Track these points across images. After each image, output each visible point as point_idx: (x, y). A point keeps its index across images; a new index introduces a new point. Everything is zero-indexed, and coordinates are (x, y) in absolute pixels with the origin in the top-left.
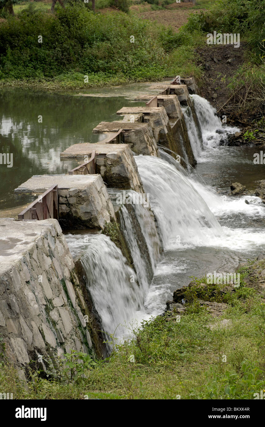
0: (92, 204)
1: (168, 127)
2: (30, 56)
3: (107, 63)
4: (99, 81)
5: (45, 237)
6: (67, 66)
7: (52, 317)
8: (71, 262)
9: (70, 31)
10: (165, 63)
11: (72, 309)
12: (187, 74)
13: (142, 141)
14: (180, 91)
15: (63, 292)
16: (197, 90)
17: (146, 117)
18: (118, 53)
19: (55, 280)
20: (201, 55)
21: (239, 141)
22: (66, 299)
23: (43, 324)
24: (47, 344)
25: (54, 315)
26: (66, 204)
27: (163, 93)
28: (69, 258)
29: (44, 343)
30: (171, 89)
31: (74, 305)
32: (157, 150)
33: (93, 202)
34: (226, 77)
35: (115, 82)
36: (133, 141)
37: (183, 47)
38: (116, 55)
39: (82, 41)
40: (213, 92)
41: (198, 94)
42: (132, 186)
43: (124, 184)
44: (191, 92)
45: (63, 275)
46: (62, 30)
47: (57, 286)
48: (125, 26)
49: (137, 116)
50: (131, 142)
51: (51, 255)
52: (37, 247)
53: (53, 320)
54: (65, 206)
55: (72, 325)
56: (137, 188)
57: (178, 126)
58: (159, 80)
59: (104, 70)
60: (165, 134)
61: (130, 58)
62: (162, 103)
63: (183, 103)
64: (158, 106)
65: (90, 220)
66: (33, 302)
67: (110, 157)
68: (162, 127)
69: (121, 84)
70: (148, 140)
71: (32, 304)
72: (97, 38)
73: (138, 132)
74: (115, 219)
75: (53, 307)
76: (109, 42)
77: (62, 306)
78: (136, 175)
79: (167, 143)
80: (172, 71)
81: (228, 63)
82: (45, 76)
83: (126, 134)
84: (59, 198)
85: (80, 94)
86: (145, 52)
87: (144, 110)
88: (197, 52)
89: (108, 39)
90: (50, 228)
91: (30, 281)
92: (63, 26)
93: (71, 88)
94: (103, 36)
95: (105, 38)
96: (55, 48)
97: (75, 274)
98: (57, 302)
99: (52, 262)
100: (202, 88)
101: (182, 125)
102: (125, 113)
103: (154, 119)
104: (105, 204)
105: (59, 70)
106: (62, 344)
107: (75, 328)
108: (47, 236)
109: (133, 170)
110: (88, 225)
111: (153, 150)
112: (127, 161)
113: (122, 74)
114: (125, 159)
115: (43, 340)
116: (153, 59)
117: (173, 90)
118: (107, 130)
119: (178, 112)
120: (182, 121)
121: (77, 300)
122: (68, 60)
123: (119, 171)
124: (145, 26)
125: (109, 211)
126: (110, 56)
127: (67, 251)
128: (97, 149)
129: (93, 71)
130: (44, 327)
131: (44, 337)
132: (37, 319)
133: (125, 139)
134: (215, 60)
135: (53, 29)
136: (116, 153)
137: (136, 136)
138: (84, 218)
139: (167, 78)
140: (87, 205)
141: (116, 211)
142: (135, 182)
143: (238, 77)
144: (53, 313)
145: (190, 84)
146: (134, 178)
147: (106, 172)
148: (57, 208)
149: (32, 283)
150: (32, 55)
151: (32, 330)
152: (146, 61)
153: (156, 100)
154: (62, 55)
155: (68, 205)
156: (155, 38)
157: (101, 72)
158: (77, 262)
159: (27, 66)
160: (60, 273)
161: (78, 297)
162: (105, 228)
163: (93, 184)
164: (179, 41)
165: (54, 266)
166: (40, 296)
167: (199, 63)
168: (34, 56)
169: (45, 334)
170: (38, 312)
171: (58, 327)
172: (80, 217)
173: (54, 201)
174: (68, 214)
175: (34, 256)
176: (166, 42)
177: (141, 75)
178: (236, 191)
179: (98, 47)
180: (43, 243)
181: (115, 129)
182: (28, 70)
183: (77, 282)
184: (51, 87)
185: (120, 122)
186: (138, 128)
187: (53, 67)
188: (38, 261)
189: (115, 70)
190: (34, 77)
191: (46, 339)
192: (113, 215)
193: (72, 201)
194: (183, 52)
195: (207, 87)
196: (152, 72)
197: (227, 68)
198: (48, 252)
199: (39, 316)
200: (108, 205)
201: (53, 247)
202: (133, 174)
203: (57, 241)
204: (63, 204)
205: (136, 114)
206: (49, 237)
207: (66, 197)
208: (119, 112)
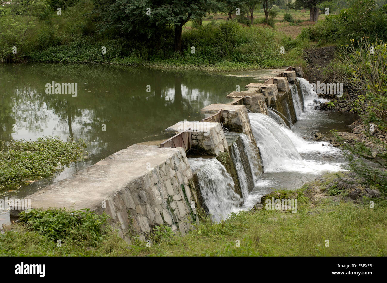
0: (212, 140)
1: (278, 96)
2: (201, 51)
3: (248, 56)
4: (241, 67)
5: (173, 158)
6: (224, 58)
7: (171, 207)
8: (190, 175)
9: (227, 37)
10: (284, 57)
11: (187, 203)
12: (298, 65)
13: (257, 104)
14: (290, 75)
15: (182, 192)
16: (303, 75)
17: (263, 90)
18: (255, 50)
19: (176, 184)
20: (308, 53)
21: (327, 108)
22: (183, 196)
23: (163, 210)
24: (165, 222)
25: (173, 205)
26: (195, 139)
27: (278, 76)
28: (189, 172)
29: (163, 221)
30: (285, 74)
31: (189, 200)
32: (267, 110)
33: (212, 139)
34: (321, 67)
35: (251, 68)
36: (251, 104)
37: (297, 48)
38: (253, 52)
39: (234, 43)
40: (314, 77)
41: (303, 77)
42: (244, 131)
43: (239, 130)
44: (299, 76)
45: (183, 182)
46: (222, 36)
47: (177, 188)
48: (261, 35)
49: (258, 89)
50: (249, 105)
51: (175, 169)
52: (166, 164)
53: (171, 208)
54: (195, 140)
55: (185, 212)
56: (248, 133)
57: (285, 96)
58: (279, 68)
59: (245, 61)
60: (275, 101)
61: (262, 54)
62: (276, 82)
63: (291, 82)
64: (274, 84)
65: (210, 150)
66: (158, 196)
67: (231, 113)
68: (273, 96)
69: (255, 69)
70: (260, 104)
71: (157, 197)
72: (242, 41)
73: (254, 99)
74: (228, 151)
75: (173, 201)
76: (250, 44)
77: (180, 200)
78: (248, 125)
79: (276, 107)
80: (288, 63)
81: (324, 59)
82: (210, 63)
83: (247, 99)
84: (191, 135)
85: (230, 75)
86: (272, 50)
87: (262, 85)
88: (305, 51)
89: (249, 42)
90: (177, 153)
91: (158, 184)
92: (223, 33)
93: (223, 71)
94: (247, 40)
95: (247, 41)
96: (217, 47)
97: (192, 182)
98: (176, 198)
99: (176, 173)
100: (307, 74)
101: (288, 96)
102: (251, 87)
103: (268, 91)
104: (222, 141)
105: (219, 60)
106: (176, 223)
107: (187, 214)
108: (174, 157)
109: (246, 121)
110: (208, 153)
111: (263, 110)
112: (243, 116)
113: (256, 63)
114: (241, 114)
115: (162, 219)
116: (277, 54)
117: (286, 74)
118: (235, 96)
119: (286, 87)
120: (288, 93)
121: (192, 198)
122: (225, 54)
123: (237, 122)
124: (273, 35)
125: (224, 145)
126: (249, 52)
127: (188, 168)
128: (224, 107)
129: (239, 61)
130: (164, 212)
131: (163, 218)
132: (160, 207)
133: (246, 102)
134: (316, 57)
135: (217, 35)
136: (235, 110)
137: (253, 101)
138: (206, 148)
139: (284, 66)
140: (208, 141)
141: (229, 146)
142: (247, 128)
143: (329, 68)
144: (172, 204)
145: (299, 71)
146: (246, 126)
147: (228, 122)
148: (190, 142)
149: (159, 185)
150: (203, 50)
151: (154, 213)
152: (272, 56)
153: (273, 80)
154: (221, 51)
155: (197, 140)
156: (279, 42)
157: (243, 62)
158: (195, 175)
159: (199, 57)
160: (181, 180)
161: (192, 196)
162: (220, 156)
163: (214, 128)
164: (294, 45)
165: (177, 175)
166: (164, 193)
167: (306, 58)
168: (204, 51)
169: (164, 216)
170: (161, 203)
171: (175, 212)
172: (204, 148)
173: (188, 137)
174: (197, 145)
175: (163, 169)
176: (286, 45)
177: (268, 65)
178: (318, 138)
179: (243, 47)
180: (171, 161)
181: (240, 96)
182: (199, 59)
183: (194, 187)
184: (211, 70)
185: (245, 92)
186: (254, 96)
187: (215, 58)
188: (165, 172)
189: (252, 61)
190: (203, 63)
191: (164, 219)
192: (227, 148)
193: (200, 138)
194: (296, 52)
195: (310, 74)
196: (275, 63)
197: (324, 62)
198: (173, 167)
199: (161, 204)
200: (223, 142)
201: (177, 164)
202: (245, 124)
203: (182, 161)
204: (194, 139)
205: (257, 87)
206: (175, 158)
207: (196, 135)
208: (247, 86)
